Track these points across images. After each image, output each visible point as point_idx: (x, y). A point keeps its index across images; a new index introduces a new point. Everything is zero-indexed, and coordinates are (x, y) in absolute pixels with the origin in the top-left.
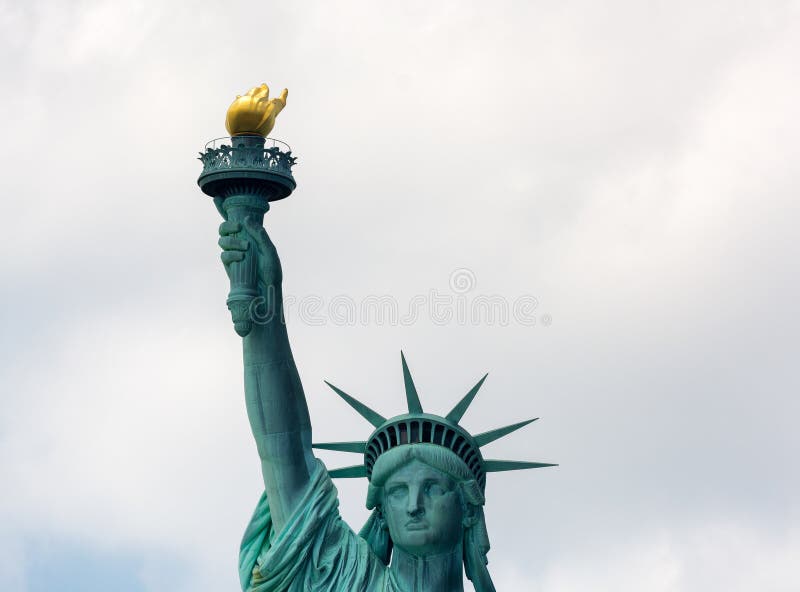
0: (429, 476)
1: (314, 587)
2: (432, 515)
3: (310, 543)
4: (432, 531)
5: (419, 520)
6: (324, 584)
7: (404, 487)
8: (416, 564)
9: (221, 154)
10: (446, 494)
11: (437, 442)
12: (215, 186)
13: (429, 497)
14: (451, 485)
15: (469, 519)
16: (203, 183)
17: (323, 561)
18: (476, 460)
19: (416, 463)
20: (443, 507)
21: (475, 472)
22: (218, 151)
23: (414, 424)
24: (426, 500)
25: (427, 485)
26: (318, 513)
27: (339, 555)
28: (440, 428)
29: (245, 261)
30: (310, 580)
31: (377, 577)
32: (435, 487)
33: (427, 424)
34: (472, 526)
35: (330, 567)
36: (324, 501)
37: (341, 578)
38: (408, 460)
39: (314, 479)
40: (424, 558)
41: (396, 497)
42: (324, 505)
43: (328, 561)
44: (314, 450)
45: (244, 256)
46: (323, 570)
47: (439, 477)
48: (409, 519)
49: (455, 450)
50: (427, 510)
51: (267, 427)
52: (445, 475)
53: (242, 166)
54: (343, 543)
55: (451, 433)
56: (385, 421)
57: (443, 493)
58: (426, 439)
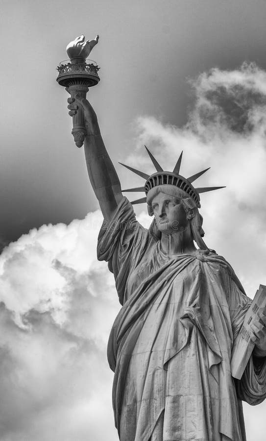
0: (167, 199)
1: (122, 254)
2: (170, 216)
3: (118, 234)
4: (170, 223)
5: (164, 219)
6: (126, 252)
7: (157, 205)
8: (168, 238)
9: (68, 67)
10: (176, 206)
11: (170, 183)
12: (65, 82)
13: (168, 208)
14: (178, 202)
15: (190, 215)
16: (59, 80)
17: (125, 242)
18: (190, 189)
19: (161, 194)
20: (175, 211)
21: (191, 195)
22: (66, 66)
23: (160, 177)
24: (166, 210)
25: (166, 203)
26: (120, 221)
27: (133, 238)
28: (170, 177)
29: (77, 114)
30: (120, 250)
31: (151, 246)
32: (170, 203)
33: (165, 176)
34: (192, 219)
35: (128, 244)
36: (124, 215)
37: (134, 248)
38: (157, 193)
39: (119, 206)
40: (171, 235)
41: (156, 210)
42: (124, 217)
43: (128, 242)
44: (122, 193)
45: (76, 112)
46: (125, 246)
47: (171, 199)
48: (160, 218)
49: (178, 186)
50: (167, 214)
51: (96, 185)
52: (174, 198)
53: (77, 72)
54: (135, 233)
55: (176, 179)
56: (149, 176)
57: (174, 206)
58: (165, 182)
